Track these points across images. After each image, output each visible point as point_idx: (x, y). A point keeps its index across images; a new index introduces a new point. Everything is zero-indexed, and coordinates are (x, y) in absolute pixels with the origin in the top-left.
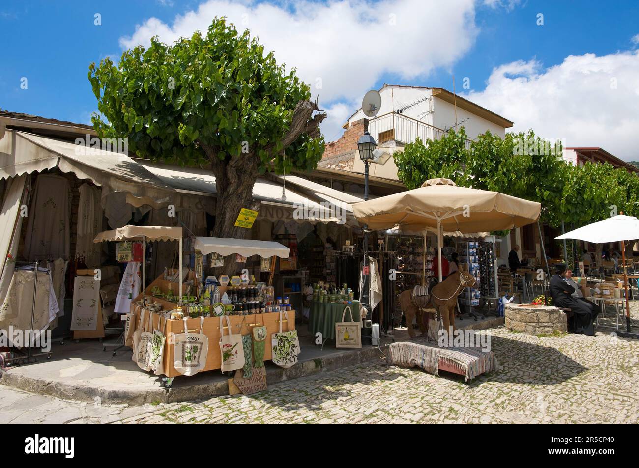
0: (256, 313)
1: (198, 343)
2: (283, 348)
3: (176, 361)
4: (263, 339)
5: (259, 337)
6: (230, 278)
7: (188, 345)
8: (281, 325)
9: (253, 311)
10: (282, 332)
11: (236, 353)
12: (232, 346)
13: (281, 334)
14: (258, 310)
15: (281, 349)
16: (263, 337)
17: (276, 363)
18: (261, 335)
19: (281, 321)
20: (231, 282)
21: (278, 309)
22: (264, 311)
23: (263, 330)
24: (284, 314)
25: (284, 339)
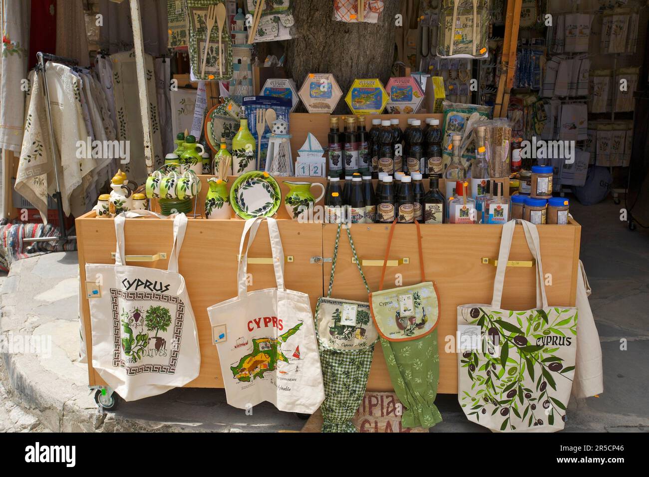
0: (398, 219)
1: (168, 299)
2: (499, 367)
3: (97, 343)
4: (417, 332)
5: (401, 327)
6: (345, 87)
7: (125, 306)
8: (500, 278)
9: (387, 210)
10: (503, 307)
11: (297, 355)
12: (285, 330)
13: (494, 310)
14: (408, 211)
15: (490, 368)
16: (420, 325)
17: (467, 410)
18: (411, 319)
19: (502, 263)
20: (349, 100)
21: (499, 212)
22: (439, 216)
23: (416, 297)
24: (519, 235)
25: (507, 333)
